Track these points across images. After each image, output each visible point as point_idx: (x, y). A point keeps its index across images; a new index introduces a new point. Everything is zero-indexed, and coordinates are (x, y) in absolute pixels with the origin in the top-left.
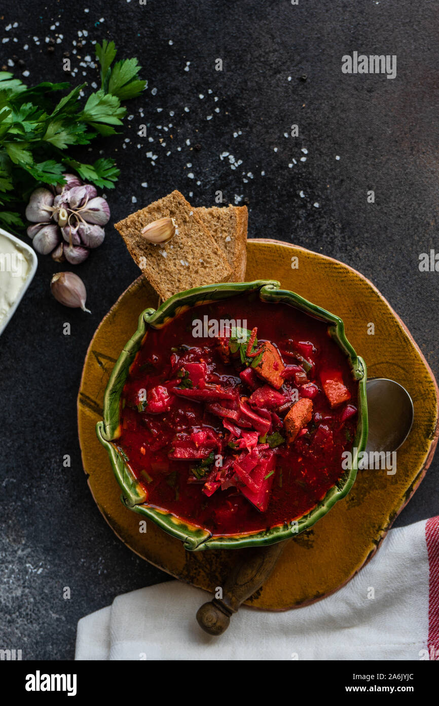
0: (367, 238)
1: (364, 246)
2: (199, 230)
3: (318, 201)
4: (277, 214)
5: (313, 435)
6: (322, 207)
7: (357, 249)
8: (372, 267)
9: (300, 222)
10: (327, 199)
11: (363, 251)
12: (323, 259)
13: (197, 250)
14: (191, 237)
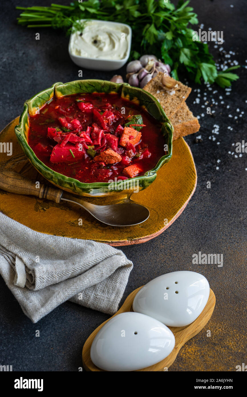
0: (215, 194)
1: (210, 194)
2: (178, 104)
3: (220, 168)
4: (202, 155)
5: (103, 168)
6: (218, 171)
7: (206, 192)
8: (201, 201)
9: (205, 165)
10: (224, 172)
11: (207, 195)
12: (194, 168)
13: (168, 105)
14: (173, 101)
